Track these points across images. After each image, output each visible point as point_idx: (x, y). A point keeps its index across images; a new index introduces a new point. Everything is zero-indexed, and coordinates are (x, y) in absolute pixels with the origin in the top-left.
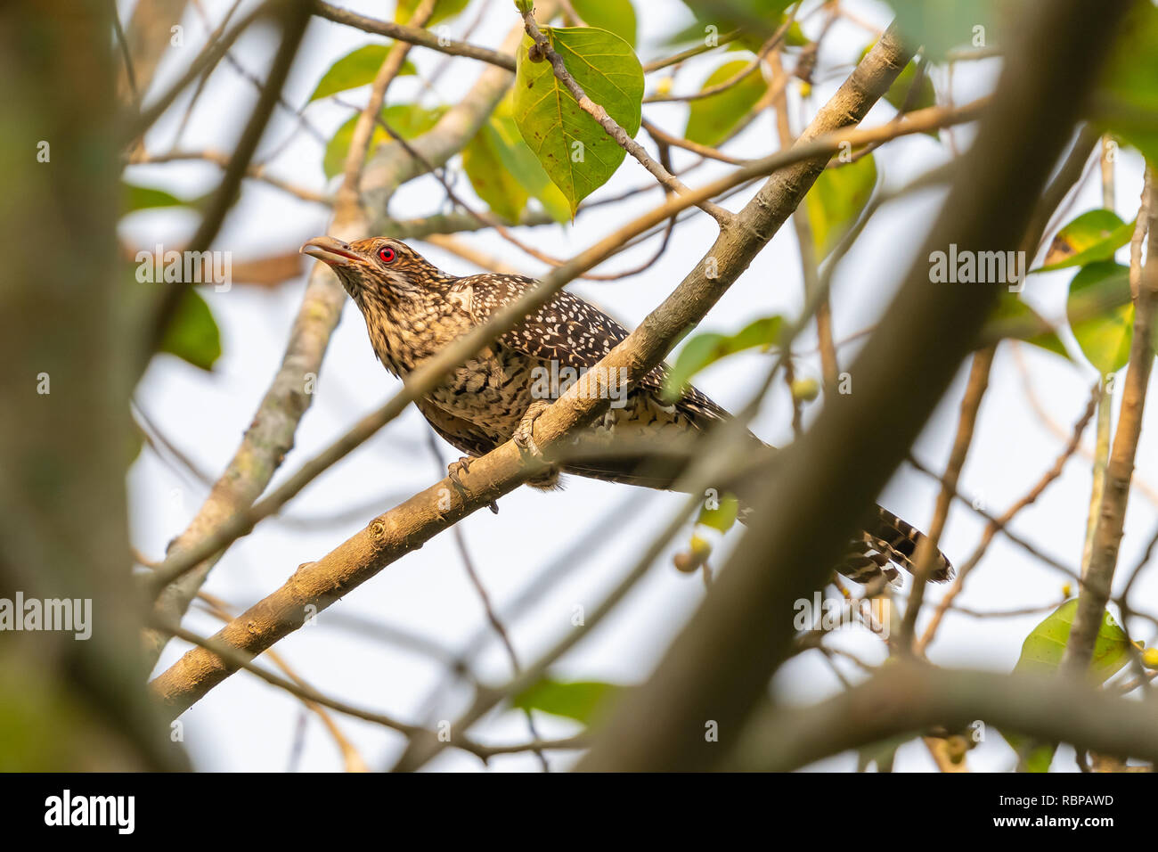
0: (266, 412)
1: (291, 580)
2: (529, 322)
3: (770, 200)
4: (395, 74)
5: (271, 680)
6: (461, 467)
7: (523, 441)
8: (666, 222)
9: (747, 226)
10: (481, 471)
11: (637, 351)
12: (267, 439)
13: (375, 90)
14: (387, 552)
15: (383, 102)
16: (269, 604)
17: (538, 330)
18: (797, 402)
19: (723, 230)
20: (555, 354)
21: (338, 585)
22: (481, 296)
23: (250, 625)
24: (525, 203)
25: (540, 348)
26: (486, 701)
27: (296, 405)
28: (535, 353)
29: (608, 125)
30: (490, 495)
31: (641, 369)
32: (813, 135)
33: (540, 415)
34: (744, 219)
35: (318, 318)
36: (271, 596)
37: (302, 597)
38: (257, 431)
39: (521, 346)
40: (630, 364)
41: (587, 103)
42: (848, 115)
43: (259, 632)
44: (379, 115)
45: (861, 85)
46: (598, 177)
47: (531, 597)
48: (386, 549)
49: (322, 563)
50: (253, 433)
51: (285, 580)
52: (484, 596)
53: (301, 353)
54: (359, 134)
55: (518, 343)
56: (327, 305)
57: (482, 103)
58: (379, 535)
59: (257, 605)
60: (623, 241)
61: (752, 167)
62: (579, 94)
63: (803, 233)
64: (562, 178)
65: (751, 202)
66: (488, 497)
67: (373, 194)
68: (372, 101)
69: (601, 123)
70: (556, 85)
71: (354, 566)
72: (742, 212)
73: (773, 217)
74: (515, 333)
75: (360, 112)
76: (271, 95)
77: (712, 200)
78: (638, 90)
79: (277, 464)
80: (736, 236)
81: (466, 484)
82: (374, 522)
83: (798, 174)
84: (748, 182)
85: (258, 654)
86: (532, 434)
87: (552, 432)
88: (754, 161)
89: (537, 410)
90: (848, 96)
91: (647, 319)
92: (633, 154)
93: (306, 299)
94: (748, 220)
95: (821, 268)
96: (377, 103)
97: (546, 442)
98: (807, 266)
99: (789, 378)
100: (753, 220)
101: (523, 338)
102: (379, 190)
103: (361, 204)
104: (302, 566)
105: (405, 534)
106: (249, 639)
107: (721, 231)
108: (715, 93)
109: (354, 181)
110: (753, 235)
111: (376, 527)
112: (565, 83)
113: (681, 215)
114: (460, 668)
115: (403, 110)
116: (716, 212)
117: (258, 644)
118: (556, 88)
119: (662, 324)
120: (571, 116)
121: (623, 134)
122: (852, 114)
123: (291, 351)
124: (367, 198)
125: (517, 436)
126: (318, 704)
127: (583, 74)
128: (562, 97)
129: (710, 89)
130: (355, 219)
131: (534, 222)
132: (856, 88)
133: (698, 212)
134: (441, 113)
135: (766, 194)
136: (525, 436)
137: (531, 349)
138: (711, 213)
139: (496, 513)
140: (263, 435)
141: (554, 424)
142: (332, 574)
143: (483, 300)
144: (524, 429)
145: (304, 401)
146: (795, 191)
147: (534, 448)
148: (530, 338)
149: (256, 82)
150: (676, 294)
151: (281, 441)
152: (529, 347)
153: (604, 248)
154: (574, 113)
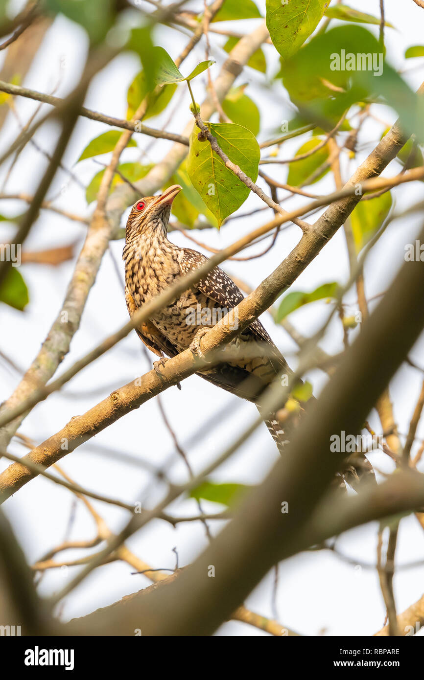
0: (54, 332)
1: (67, 425)
2: (209, 277)
3: (330, 217)
4: (124, 147)
5: (56, 481)
6: (161, 363)
7: (195, 350)
8: (274, 230)
9: (318, 232)
10: (172, 366)
11: (257, 300)
12: (55, 347)
13: (114, 155)
14: (120, 410)
15: (118, 162)
16: (56, 439)
17: (213, 282)
18: (346, 329)
19: (305, 234)
20: (219, 298)
21: (93, 428)
22: (187, 257)
23: (45, 450)
24: (197, 217)
25: (212, 291)
26: (174, 493)
27: (71, 328)
28: (209, 293)
29: (241, 176)
30: (177, 379)
31: (260, 310)
32: (354, 182)
33: (204, 335)
34: (316, 228)
35: (83, 281)
36: (56, 435)
37: (73, 435)
38: (49, 343)
39: (202, 287)
40: (254, 307)
41: (230, 164)
42: (374, 171)
43: (50, 454)
44: (116, 169)
45: (380, 154)
46: (233, 206)
47: (199, 437)
48: (119, 409)
49: (84, 416)
50: (47, 344)
51: (65, 425)
52: (174, 435)
53: (74, 300)
54: (105, 180)
55: (201, 285)
56: (87, 273)
57: (173, 162)
58: (115, 401)
59: (49, 439)
60: (251, 240)
61: (322, 200)
62: (226, 159)
63: (349, 236)
64: (214, 206)
65: (320, 218)
66: (175, 380)
67: (112, 212)
68: (112, 161)
69: (238, 174)
70: (212, 155)
71: (102, 418)
72: (315, 223)
73: (332, 227)
74: (201, 280)
75: (106, 166)
76: (55, 162)
77: (299, 218)
78: (257, 158)
79: (60, 361)
80: (311, 237)
81: (163, 373)
82: (113, 394)
83: (346, 203)
84: (319, 208)
85: (48, 467)
86: (200, 346)
87: (211, 345)
88: (323, 197)
89: (203, 332)
90: (373, 160)
91: (263, 282)
92: (255, 192)
93: (76, 271)
94: (318, 228)
95: (359, 256)
96: (115, 162)
97: (208, 350)
98: (351, 254)
99: (341, 315)
100: (321, 228)
101: (204, 284)
102: (116, 210)
103: (106, 218)
104: (73, 418)
105: (130, 400)
106: (44, 458)
107: (304, 234)
108: (302, 159)
109: (102, 206)
110: (321, 236)
111: (114, 396)
112: (218, 153)
113: (283, 226)
114: (160, 475)
115: (129, 166)
116: (300, 224)
117: (49, 461)
118: (212, 156)
119: (271, 285)
120: (219, 172)
121: (249, 181)
122: (376, 170)
123: (68, 299)
124: (109, 215)
125: (191, 347)
126: (83, 494)
127: (227, 148)
128: (215, 162)
129: (299, 156)
130: (103, 226)
131: (202, 227)
132: (377, 156)
133: (292, 224)
134: (150, 168)
135: (328, 214)
136: (196, 346)
137: (207, 291)
138: (298, 225)
139: (180, 389)
140: (52, 345)
141: (212, 340)
142: (90, 422)
143: (188, 259)
144: (195, 343)
145: (75, 326)
146: (343, 212)
147: (201, 354)
148: (208, 285)
149: (47, 155)
150: (279, 269)
151: (62, 349)
152: (206, 289)
153: (240, 244)
154: (221, 170)
